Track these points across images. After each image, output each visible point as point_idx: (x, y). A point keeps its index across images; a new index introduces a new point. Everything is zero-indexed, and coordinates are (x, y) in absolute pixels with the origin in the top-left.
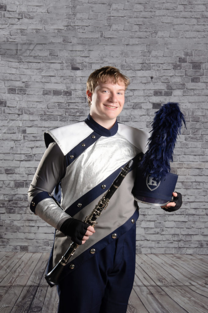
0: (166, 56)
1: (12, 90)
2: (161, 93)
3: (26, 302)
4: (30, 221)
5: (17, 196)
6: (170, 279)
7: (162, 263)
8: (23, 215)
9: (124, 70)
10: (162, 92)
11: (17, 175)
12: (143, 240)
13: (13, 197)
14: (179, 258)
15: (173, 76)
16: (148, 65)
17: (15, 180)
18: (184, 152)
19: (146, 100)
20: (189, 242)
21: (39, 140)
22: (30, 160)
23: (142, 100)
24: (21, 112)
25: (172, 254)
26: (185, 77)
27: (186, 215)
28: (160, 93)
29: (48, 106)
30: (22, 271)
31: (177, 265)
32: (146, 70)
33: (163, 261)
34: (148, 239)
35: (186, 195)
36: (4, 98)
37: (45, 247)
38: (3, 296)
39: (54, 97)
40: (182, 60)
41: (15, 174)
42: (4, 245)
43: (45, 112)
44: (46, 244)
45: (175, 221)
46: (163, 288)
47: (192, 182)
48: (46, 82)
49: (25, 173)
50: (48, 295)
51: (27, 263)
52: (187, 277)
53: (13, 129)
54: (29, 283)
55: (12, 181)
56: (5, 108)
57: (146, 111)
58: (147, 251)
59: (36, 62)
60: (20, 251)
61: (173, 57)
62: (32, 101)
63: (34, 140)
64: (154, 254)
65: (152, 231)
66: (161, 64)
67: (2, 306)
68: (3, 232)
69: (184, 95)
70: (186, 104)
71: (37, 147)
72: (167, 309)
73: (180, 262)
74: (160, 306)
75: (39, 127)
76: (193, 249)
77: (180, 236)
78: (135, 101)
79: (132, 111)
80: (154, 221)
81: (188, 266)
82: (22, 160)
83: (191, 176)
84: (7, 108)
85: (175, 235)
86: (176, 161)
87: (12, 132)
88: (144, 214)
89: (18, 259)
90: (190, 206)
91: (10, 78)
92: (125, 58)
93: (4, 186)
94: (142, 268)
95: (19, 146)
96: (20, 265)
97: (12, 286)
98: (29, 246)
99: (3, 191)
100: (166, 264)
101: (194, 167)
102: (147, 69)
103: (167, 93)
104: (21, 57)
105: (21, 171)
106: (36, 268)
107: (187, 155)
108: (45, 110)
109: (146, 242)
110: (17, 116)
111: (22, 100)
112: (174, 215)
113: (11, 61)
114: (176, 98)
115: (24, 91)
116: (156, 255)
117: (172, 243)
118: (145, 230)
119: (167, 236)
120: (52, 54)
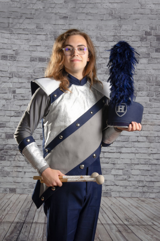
0: (134, 29)
1: (4, 57)
3: (13, 236)
4: (18, 167)
5: (7, 146)
6: (135, 219)
7: (129, 205)
8: (12, 162)
9: (99, 41)
11: (8, 128)
12: (113, 185)
13: (4, 147)
14: (143, 201)
15: (140, 47)
16: (119, 37)
17: (6, 133)
18: (149, 111)
20: (152, 187)
21: (26, 100)
22: (19, 116)
24: (12, 75)
25: (137, 197)
26: (150, 47)
27: (150, 164)
29: (34, 71)
30: (11, 210)
31: (142, 207)
33: (130, 204)
34: (117, 184)
35: (149, 148)
37: (30, 189)
39: (40, 63)
40: (148, 34)
41: (6, 127)
43: (31, 76)
44: (31, 187)
45: (140, 170)
46: (129, 227)
47: (155, 137)
48: (33, 51)
49: (14, 127)
50: (32, 230)
51: (15, 203)
52: (150, 218)
53: (5, 90)
54: (16, 220)
55: (3, 133)
58: (116, 194)
59: (25, 33)
60: (9, 192)
61: (140, 30)
62: (21, 67)
63: (23, 99)
64: (122, 197)
65: (120, 178)
66: (130, 36)
69: (149, 63)
70: (150, 71)
71: (25, 105)
73: (144, 205)
75: (27, 88)
76: (155, 193)
77: (145, 183)
79: (105, 76)
80: (122, 169)
81: (151, 208)
82: (12, 115)
83: (154, 132)
85: (140, 182)
87: (4, 92)
88: (114, 163)
89: (7, 199)
90: (153, 157)
91: (3, 46)
92: (99, 31)
94: (112, 209)
95: (10, 104)
96: (9, 205)
97: (2, 222)
98: (17, 188)
100: (132, 207)
101: (157, 124)
102: (118, 41)
104: (12, 29)
105: (11, 125)
106: (22, 207)
107: (151, 113)
108: (32, 74)
109: (115, 186)
110: (8, 78)
111: (13, 66)
112: (139, 165)
113: (4, 32)
114: (142, 65)
115: (14, 58)
116: (124, 198)
117: (137, 188)
118: (115, 176)
119: (133, 182)
120: (38, 27)
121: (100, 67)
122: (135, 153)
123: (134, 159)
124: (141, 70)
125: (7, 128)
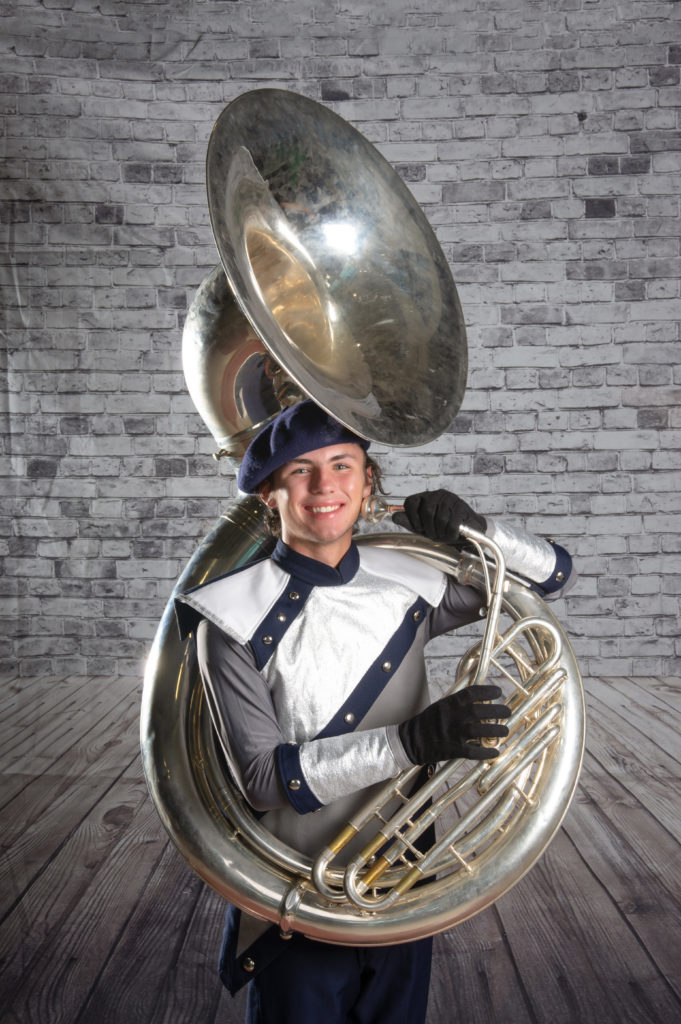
0: (628, 42)
1: (138, 172)
2: (612, 165)
5: (164, 502)
6: (648, 755)
7: (624, 706)
9: (491, 94)
10: (616, 163)
11: (163, 438)
13: (154, 507)
14: (677, 690)
15: (651, 107)
16: (568, 74)
17: (156, 455)
19: (564, 191)
23: (552, 190)
24: (170, 239)
25: (654, 677)
28: (610, 165)
31: (672, 712)
32: (564, 92)
33: (626, 700)
34: (579, 632)
36: (115, 197)
38: (136, 811)
40: (680, 55)
41: (158, 434)
42: (131, 658)
45: (661, 575)
46: (630, 784)
49: (186, 432)
53: (147, 295)
55: (147, 456)
56: (119, 227)
57: (564, 224)
59: (210, 78)
61: (651, 45)
62: (203, 206)
64: (597, 677)
65: (589, 607)
66: (613, 69)
67: (136, 841)
68: (126, 618)
72: (640, 852)
74: (619, 841)
78: (528, 194)
79: (519, 226)
80: (597, 576)
82: (178, 390)
84: (125, 227)
85: (664, 619)
86: (664, 385)
87: (144, 304)
91: (130, 131)
92: (493, 55)
93: (124, 473)
95: (167, 345)
99: (120, 490)
100: (635, 710)
102: (565, 89)
103: (632, 165)
104: (161, 66)
105: (173, 427)
110: (155, 251)
111: (171, 202)
112: (658, 556)
113: (131, 77)
114: (662, 179)
115: (175, 174)
116: (605, 679)
117: (654, 642)
118: (568, 603)
119: (636, 622)
120: (259, 51)
121: (500, 194)
122: (642, 514)
123: (638, 537)
124: (659, 197)
125: (158, 437)
